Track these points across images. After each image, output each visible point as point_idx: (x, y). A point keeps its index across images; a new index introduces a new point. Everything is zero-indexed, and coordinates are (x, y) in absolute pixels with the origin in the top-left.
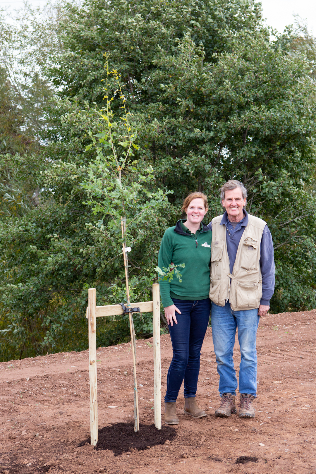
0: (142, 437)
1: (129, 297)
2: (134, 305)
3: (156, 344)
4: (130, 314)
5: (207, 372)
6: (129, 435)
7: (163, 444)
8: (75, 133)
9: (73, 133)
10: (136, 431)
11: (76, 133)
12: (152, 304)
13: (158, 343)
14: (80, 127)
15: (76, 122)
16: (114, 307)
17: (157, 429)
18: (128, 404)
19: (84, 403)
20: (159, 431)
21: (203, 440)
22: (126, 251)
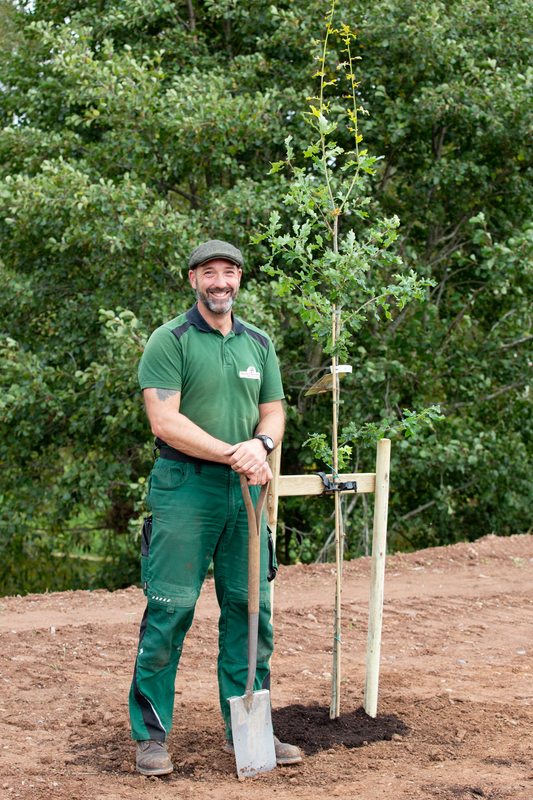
0: (346, 728)
1: (336, 461)
2: (344, 478)
3: (378, 555)
4: (337, 493)
5: (415, 633)
6: (321, 725)
7: (390, 739)
8: (77, 104)
9: (74, 103)
10: (332, 717)
11: (80, 103)
12: (375, 478)
13: (381, 554)
14: (90, 91)
15: (85, 78)
16: (308, 479)
17: (369, 717)
18: (283, 680)
19: (195, 674)
20: (374, 719)
21: (461, 736)
22: (337, 372)
